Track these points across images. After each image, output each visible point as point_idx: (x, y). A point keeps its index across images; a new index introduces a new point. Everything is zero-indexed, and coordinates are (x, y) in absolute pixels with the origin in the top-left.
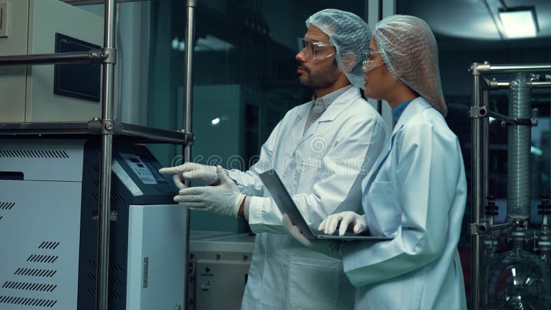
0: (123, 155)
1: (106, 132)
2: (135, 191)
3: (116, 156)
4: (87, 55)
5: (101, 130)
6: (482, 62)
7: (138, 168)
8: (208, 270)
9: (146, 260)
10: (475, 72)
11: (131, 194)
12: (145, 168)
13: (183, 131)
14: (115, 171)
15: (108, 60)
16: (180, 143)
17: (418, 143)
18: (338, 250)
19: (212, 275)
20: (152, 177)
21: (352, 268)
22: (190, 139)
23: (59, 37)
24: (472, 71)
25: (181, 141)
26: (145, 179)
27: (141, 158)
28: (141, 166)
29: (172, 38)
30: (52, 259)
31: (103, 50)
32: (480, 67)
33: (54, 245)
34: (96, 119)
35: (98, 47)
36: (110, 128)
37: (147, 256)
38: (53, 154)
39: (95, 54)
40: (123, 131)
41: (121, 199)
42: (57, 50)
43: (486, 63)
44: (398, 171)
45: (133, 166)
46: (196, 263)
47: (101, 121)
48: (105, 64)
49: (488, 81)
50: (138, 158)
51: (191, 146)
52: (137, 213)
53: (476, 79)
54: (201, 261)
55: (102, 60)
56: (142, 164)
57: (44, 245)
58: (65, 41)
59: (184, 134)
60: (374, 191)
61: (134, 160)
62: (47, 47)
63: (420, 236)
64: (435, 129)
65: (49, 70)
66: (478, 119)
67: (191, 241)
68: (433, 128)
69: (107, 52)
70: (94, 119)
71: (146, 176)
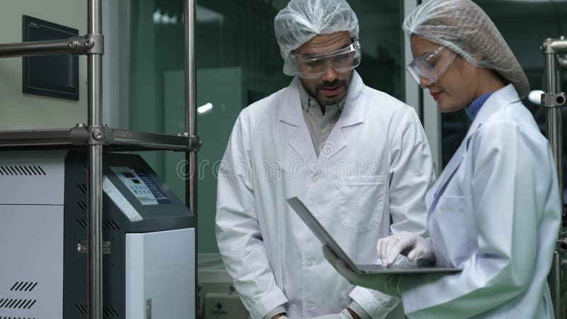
0: (114, 169)
1: (94, 142)
2: (132, 214)
3: (107, 172)
4: (66, 44)
5: (87, 140)
6: (557, 38)
7: (133, 184)
8: (219, 306)
9: (149, 303)
10: (549, 50)
11: (126, 219)
12: (142, 184)
13: (186, 134)
14: (106, 190)
15: (93, 50)
16: (183, 150)
17: (499, 147)
18: (395, 286)
19: (225, 313)
20: (151, 196)
21: (415, 309)
22: (196, 145)
23: (27, 20)
24: (545, 49)
25: (185, 147)
26: (145, 199)
27: (137, 172)
28: (136, 182)
30: (29, 304)
31: (87, 37)
32: (555, 43)
33: (30, 286)
34: (81, 125)
35: (76, 32)
36: (99, 137)
37: (147, 299)
38: (25, 171)
39: (76, 43)
40: (116, 139)
41: (116, 226)
42: (25, 38)
43: (562, 38)
44: (473, 183)
45: (128, 182)
46: (204, 298)
47: (87, 128)
48: (89, 56)
49: (560, 60)
50: (132, 171)
51: (196, 152)
52: (135, 242)
53: (550, 59)
54: (209, 295)
55: (86, 50)
56: (139, 179)
57: (17, 286)
58: (34, 25)
59: (187, 139)
60: (442, 208)
61: (128, 175)
62: (14, 36)
63: (501, 265)
64: (521, 129)
65: (17, 62)
66: (554, 109)
67: (199, 270)
68: (518, 128)
69: (92, 40)
70: (78, 125)
71: (143, 195)
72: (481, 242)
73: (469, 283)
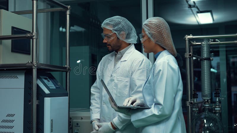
0: (41, 77)
1: (34, 67)
2: (47, 91)
3: (38, 77)
4: (25, 35)
5: (32, 66)
6: (189, 35)
7: (47, 82)
8: (78, 124)
9: (52, 120)
10: (187, 39)
11: (45, 93)
12: (51, 82)
13: (66, 66)
14: (38, 83)
15: (34, 37)
16: (65, 71)
17: (161, 69)
18: (129, 113)
19: (79, 126)
20: (53, 86)
21: (134, 120)
22: (69, 69)
23: (13, 28)
24: (185, 38)
25: (65, 70)
26: (51, 87)
27: (49, 78)
28: (49, 81)
29: (60, 27)
30: (12, 121)
31: (32, 33)
32: (189, 37)
33: (13, 115)
34: (30, 62)
35: (30, 32)
36: (35, 66)
37: (52, 119)
38: (11, 77)
39: (29, 35)
40: (41, 67)
41: (41, 96)
42: (12, 34)
43: (191, 35)
44: (153, 81)
45: (46, 81)
46: (73, 122)
47: (32, 63)
48: (33, 39)
49: (192, 42)
50: (47, 78)
51: (69, 72)
52: (47, 101)
53: (187, 42)
54: (75, 120)
55: (32, 37)
57: (8, 115)
58: (15, 30)
59: (66, 67)
60: (145, 89)
61: (46, 79)
62: (9, 33)
63: (161, 107)
64: (169, 63)
65: (10, 41)
66: (188, 58)
67: (70, 112)
68: (168, 63)
69: (34, 34)
70: (29, 62)
71: (51, 85)
72: (155, 100)
73: (151, 112)
